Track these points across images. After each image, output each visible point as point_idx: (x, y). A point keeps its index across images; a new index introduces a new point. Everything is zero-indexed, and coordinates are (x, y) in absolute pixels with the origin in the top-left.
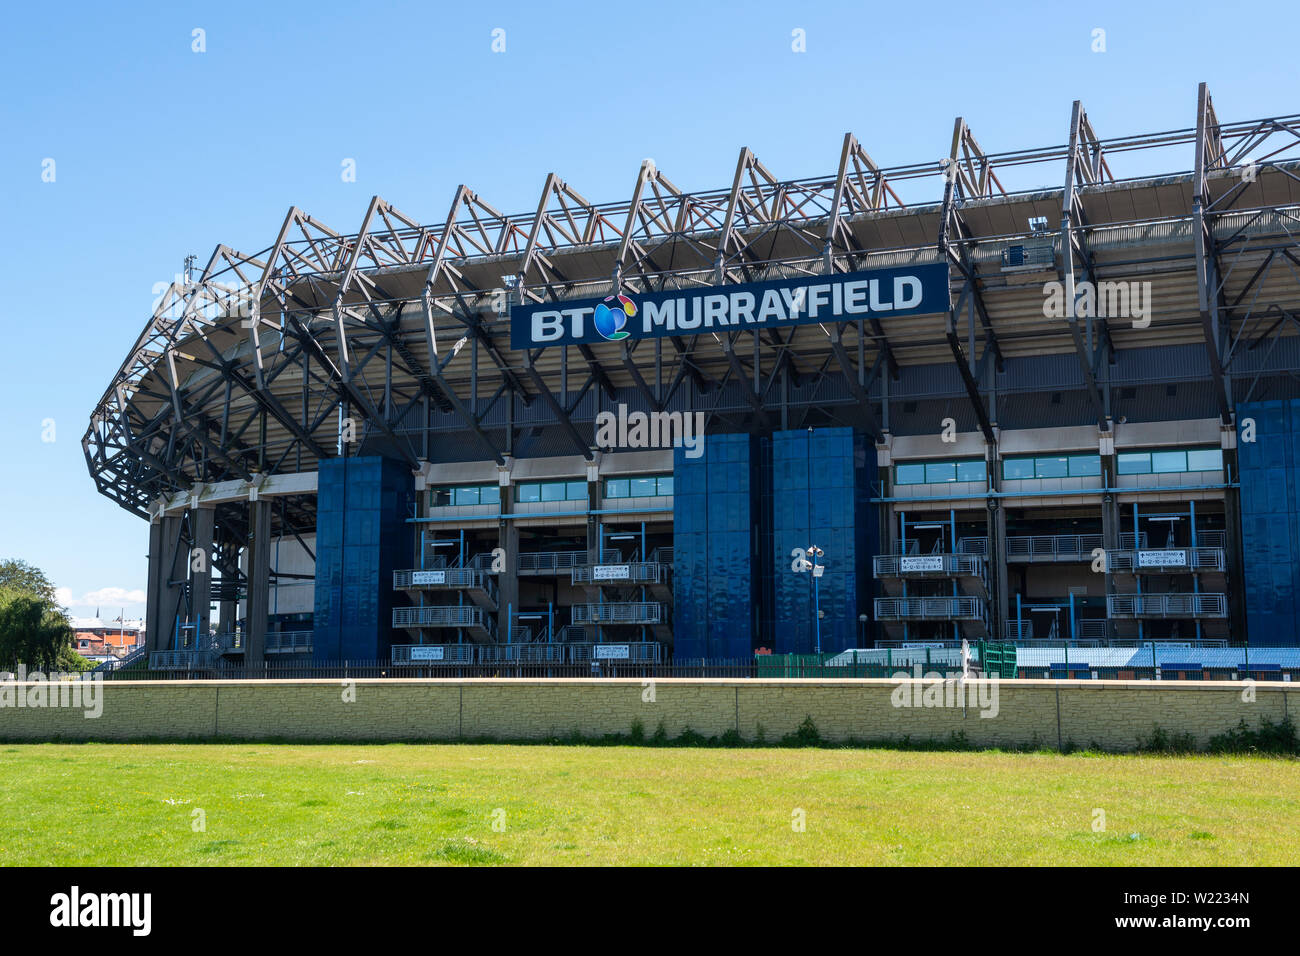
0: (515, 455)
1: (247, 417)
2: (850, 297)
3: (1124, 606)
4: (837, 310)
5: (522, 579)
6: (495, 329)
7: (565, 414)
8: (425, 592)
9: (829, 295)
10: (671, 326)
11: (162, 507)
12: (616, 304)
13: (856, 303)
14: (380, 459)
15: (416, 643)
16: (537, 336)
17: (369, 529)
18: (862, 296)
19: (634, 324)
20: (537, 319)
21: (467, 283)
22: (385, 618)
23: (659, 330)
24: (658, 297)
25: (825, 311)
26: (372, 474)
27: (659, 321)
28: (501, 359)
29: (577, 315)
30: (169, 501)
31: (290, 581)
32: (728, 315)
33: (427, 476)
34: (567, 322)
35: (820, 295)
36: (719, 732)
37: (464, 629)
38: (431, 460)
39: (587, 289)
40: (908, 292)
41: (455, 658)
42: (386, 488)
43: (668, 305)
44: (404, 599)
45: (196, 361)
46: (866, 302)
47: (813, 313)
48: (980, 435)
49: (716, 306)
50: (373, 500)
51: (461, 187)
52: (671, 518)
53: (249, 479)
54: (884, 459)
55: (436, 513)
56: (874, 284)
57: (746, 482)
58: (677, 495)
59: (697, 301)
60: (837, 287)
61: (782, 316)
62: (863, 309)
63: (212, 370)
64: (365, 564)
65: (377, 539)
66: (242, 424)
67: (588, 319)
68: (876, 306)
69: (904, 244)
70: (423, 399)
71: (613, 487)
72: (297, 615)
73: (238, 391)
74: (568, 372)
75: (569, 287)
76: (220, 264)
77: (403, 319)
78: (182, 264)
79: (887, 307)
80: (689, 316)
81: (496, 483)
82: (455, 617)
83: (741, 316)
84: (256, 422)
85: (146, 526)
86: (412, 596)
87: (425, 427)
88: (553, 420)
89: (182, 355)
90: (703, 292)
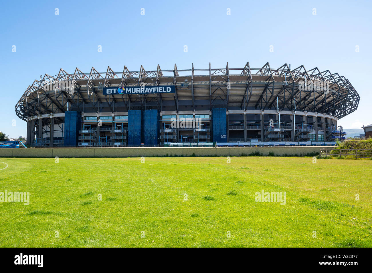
0: (100, 112)
1: (50, 103)
2: (160, 90)
3: (197, 137)
4: (158, 92)
5: (100, 132)
6: (97, 91)
7: (110, 105)
8: (84, 134)
9: (157, 89)
10: (130, 92)
11: (31, 118)
12: (121, 88)
13: (161, 91)
14: (76, 112)
15: (83, 142)
16: (107, 93)
17: (74, 123)
18: (162, 90)
19: (124, 92)
20: (108, 90)
21: (93, 83)
22: (77, 138)
23: (129, 93)
24: (129, 88)
25: (156, 92)
26: (74, 114)
27: (129, 91)
28: (98, 96)
29: (115, 90)
30: (33, 117)
31: (57, 131)
32: (140, 91)
33: (84, 115)
34: (113, 91)
35: (155, 89)
36: (180, 155)
37: (91, 140)
38: (84, 112)
39: (114, 85)
40: (169, 90)
41: (90, 145)
42: (77, 116)
43: (130, 89)
44: (80, 135)
45: (42, 94)
46: (162, 91)
47: (154, 92)
48: (176, 111)
49: (138, 90)
50: (75, 118)
51: (92, 67)
52: (127, 123)
53: (50, 114)
54: (161, 114)
55: (85, 121)
56: (164, 88)
57: (140, 117)
58: (129, 119)
59: (135, 89)
60: (158, 88)
61: (149, 92)
62: (162, 92)
63: (44, 95)
64: (73, 129)
65: (76, 125)
66: (49, 104)
67: (116, 91)
68: (164, 91)
69: (166, 82)
70: (83, 102)
71: (116, 117)
72: (57, 137)
73: (48, 99)
74: (110, 99)
75: (111, 85)
76: (46, 77)
77: (81, 88)
78: (40, 77)
79: (166, 91)
80: (134, 91)
81: (96, 116)
82: (89, 138)
83: (142, 92)
84: (51, 104)
85: (26, 123)
86: (82, 135)
87: (83, 107)
88: (108, 106)
89: (40, 92)
90: (136, 87)
